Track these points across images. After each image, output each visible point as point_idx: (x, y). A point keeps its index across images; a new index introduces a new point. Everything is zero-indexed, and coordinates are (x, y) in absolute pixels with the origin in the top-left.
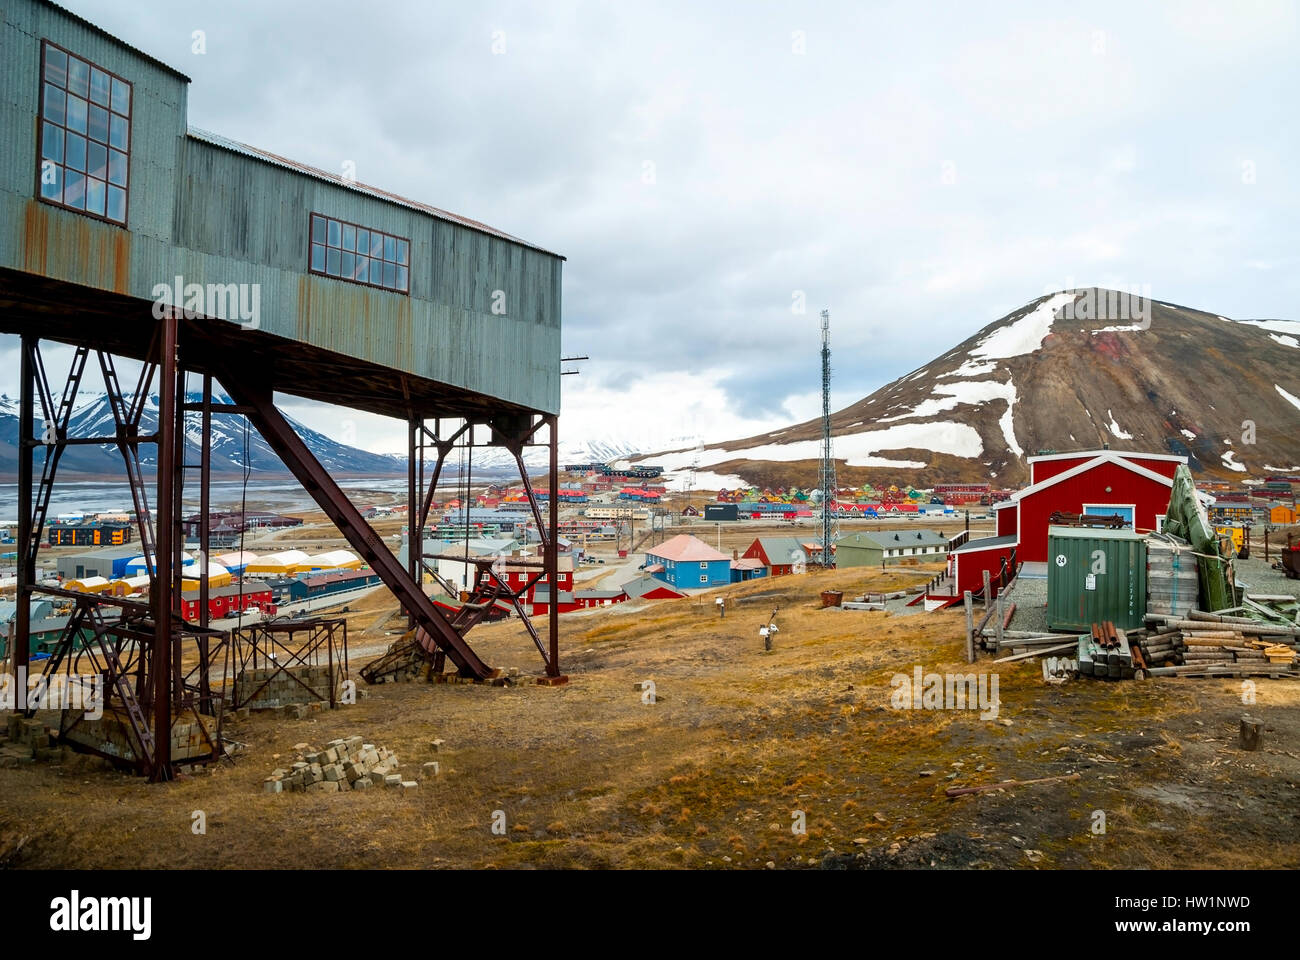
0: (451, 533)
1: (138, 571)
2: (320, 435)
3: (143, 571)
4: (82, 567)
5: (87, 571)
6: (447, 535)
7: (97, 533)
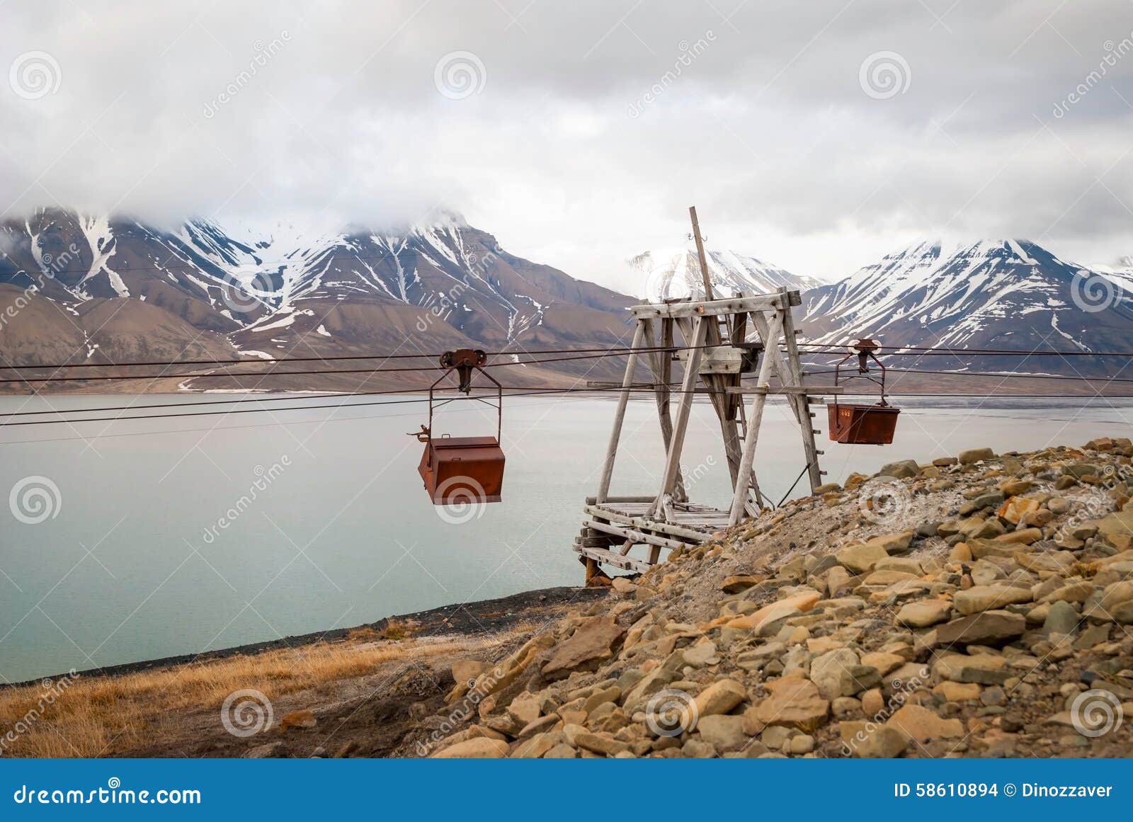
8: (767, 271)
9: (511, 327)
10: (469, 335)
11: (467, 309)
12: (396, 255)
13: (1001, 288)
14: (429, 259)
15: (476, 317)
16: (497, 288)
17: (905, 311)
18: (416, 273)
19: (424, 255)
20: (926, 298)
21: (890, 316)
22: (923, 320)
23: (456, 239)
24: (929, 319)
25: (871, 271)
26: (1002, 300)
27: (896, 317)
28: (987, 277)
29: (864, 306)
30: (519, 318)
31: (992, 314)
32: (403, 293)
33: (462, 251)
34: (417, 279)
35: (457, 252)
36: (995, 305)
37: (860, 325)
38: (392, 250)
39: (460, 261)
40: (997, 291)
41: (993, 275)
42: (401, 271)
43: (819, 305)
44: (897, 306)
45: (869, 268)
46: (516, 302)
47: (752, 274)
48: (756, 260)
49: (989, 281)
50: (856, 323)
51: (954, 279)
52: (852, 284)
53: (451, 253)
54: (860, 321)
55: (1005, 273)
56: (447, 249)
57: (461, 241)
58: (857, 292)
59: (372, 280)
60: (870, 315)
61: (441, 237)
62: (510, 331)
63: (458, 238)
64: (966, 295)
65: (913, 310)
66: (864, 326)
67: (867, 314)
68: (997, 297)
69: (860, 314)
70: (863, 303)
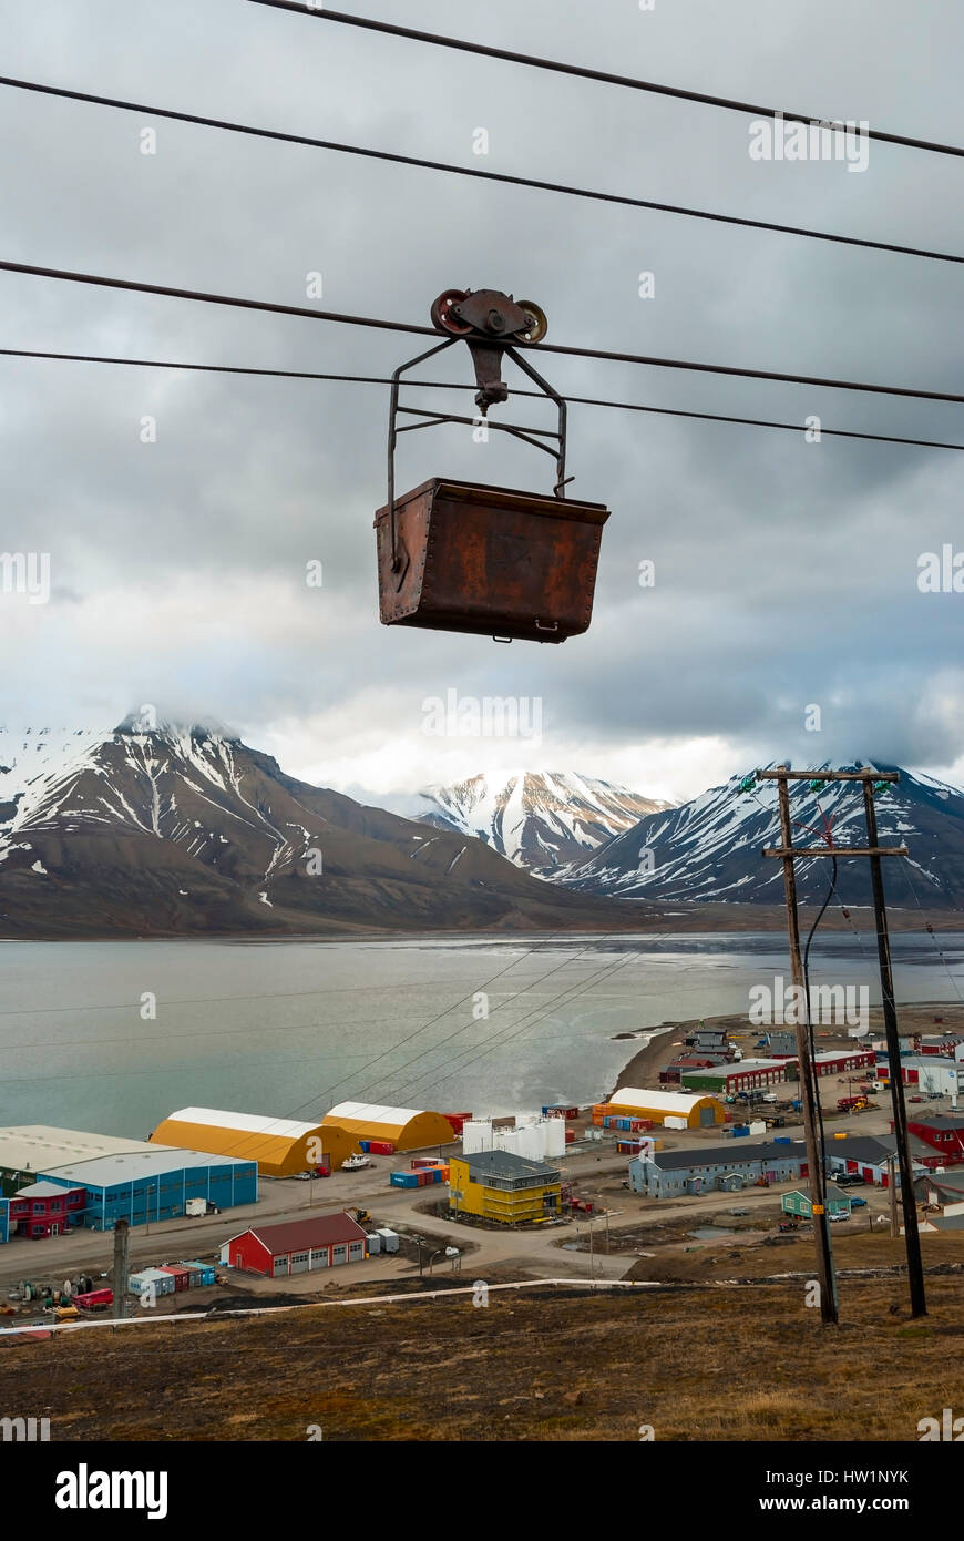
8: (616, 794)
9: (274, 859)
10: (221, 871)
11: (223, 841)
12: (153, 780)
13: (849, 812)
14: (191, 784)
15: (231, 850)
16: (268, 817)
17: (748, 838)
18: (173, 800)
19: (186, 780)
20: (772, 823)
21: (732, 844)
22: (767, 846)
23: (226, 761)
24: (773, 846)
25: (717, 794)
26: (848, 825)
27: (739, 845)
28: (836, 798)
29: (707, 832)
30: (285, 850)
31: (837, 840)
32: (155, 823)
33: (232, 775)
34: (173, 806)
35: (225, 775)
36: (840, 830)
37: (699, 854)
38: (150, 773)
39: (229, 785)
40: (846, 814)
41: (842, 796)
42: (157, 797)
43: (659, 833)
44: (739, 834)
45: (715, 790)
46: (286, 831)
47: (599, 798)
48: (603, 782)
49: (836, 804)
50: (696, 852)
51: (802, 801)
52: (697, 808)
53: (219, 777)
54: (700, 849)
55: (855, 794)
56: (214, 772)
57: (232, 762)
58: (703, 816)
59: (120, 809)
60: (712, 843)
61: (209, 759)
62: (272, 865)
63: (229, 759)
64: (814, 819)
65: (757, 836)
66: (704, 855)
67: (709, 840)
68: (843, 822)
69: (701, 842)
70: (706, 829)
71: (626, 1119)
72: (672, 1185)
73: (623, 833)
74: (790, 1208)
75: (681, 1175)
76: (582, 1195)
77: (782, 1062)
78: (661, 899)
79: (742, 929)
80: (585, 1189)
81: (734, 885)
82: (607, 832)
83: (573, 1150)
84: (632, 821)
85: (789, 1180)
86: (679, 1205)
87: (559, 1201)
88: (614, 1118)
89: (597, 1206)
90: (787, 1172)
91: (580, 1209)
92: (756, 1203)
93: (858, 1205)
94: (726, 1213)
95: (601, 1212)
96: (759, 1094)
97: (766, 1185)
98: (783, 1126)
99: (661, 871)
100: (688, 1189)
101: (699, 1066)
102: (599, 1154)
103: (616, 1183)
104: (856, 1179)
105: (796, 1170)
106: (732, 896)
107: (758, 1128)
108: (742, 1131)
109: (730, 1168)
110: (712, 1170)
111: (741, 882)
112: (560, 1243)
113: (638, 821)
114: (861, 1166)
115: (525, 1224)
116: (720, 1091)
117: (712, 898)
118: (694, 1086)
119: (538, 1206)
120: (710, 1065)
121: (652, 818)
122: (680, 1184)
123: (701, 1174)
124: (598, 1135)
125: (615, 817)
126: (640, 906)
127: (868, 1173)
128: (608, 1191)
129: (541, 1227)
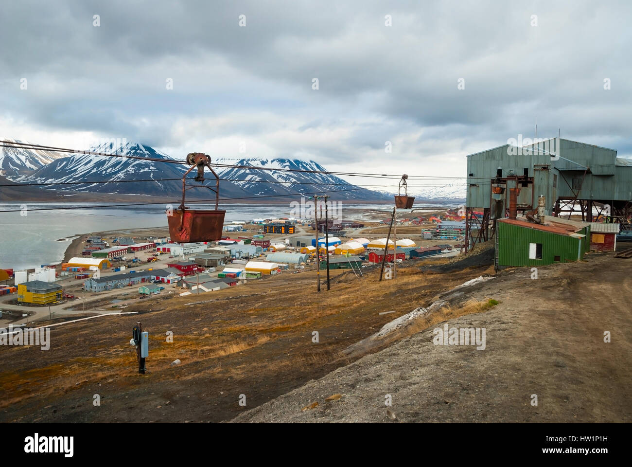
0: (446, 233)
1: (322, 245)
2: (342, 180)
3: (324, 245)
4: (299, 242)
5: (301, 244)
6: (444, 234)
7: (283, 228)
13: (134, 162)
17: (97, 169)
20: (106, 164)
21: (91, 171)
22: (104, 173)
24: (106, 173)
26: (133, 166)
27: (93, 171)
28: (129, 157)
31: (129, 171)
36: (131, 168)
37: (78, 174)
40: (132, 162)
43: (62, 166)
44: (94, 167)
49: (130, 159)
52: (77, 157)
54: (79, 172)
58: (79, 160)
64: (121, 164)
65: (100, 169)
66: (80, 174)
67: (82, 169)
68: (132, 165)
69: (78, 170)
70: (80, 165)
71: (76, 268)
72: (100, 288)
73: (47, 165)
74: (142, 292)
75: (103, 284)
76: (67, 292)
77: (126, 247)
78: (62, 190)
79: (95, 202)
80: (68, 291)
81: (91, 186)
82: (40, 164)
83: (59, 279)
84: (51, 161)
85: (138, 283)
86: (104, 294)
87: (62, 296)
88: (71, 268)
89: (75, 296)
90: (137, 281)
91: (69, 298)
92: (130, 291)
93: (162, 289)
94: (121, 295)
95: (77, 298)
96: (121, 258)
97: (131, 286)
98: (131, 267)
99: (62, 180)
100: (106, 289)
101: (96, 249)
102: (70, 280)
103: (80, 288)
104: (159, 282)
105: (140, 280)
106: (90, 189)
107: (123, 268)
108: (118, 270)
109: (119, 281)
110: (114, 282)
111: (94, 185)
112: (66, 309)
113: (53, 161)
114: (161, 278)
115: (50, 304)
116: (106, 257)
117: (83, 190)
118: (97, 256)
119: (54, 298)
120: (100, 249)
121: (59, 160)
122: (103, 287)
123: (110, 284)
124: (66, 274)
125: (43, 159)
126: (55, 193)
127: (163, 280)
128: (77, 291)
129: (56, 304)
